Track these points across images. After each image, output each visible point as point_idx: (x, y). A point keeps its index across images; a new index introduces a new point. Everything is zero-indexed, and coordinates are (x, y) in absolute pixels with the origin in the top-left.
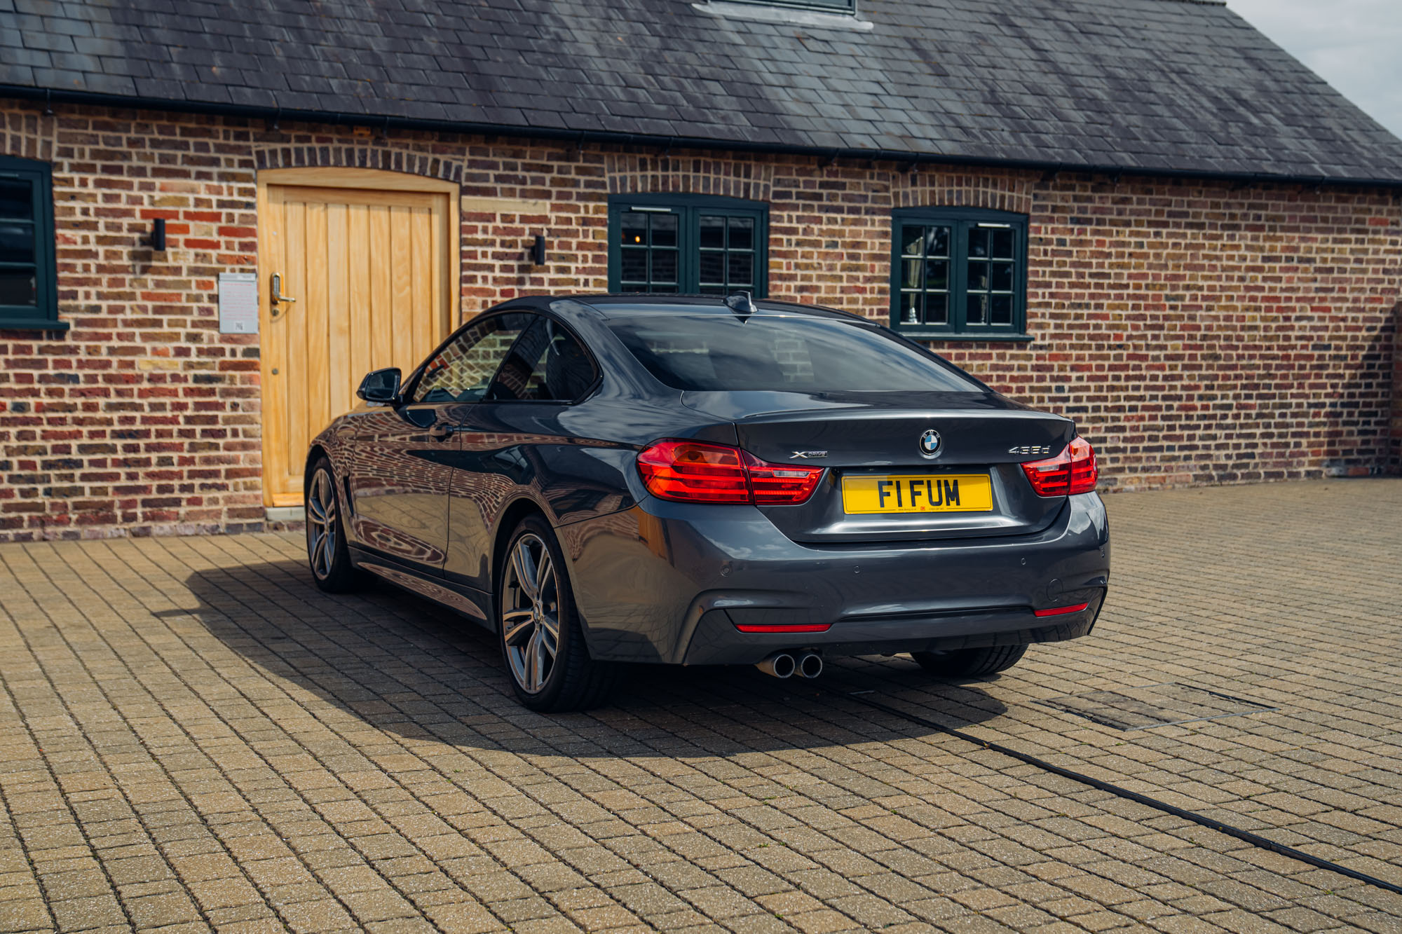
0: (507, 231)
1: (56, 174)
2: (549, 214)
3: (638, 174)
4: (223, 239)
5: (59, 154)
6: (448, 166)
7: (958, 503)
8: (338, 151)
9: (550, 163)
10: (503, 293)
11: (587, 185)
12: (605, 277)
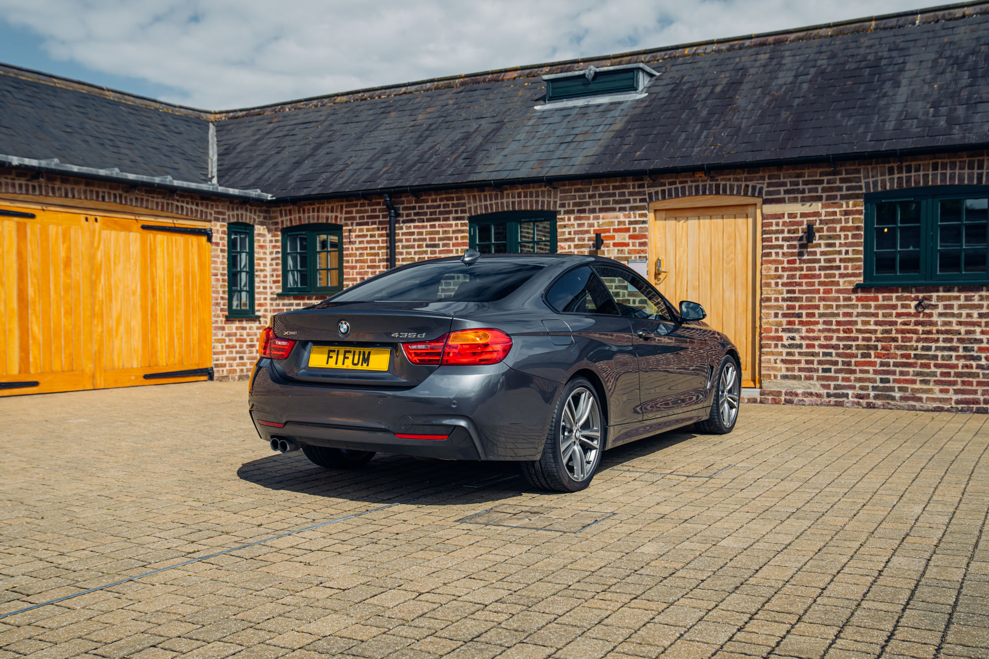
0: (792, 224)
1: (558, 217)
2: (820, 211)
3: (887, 177)
4: (631, 241)
5: (560, 207)
6: (754, 188)
7: (368, 365)
8: (690, 187)
9: (822, 178)
10: (789, 262)
11: (848, 189)
12: (862, 248)
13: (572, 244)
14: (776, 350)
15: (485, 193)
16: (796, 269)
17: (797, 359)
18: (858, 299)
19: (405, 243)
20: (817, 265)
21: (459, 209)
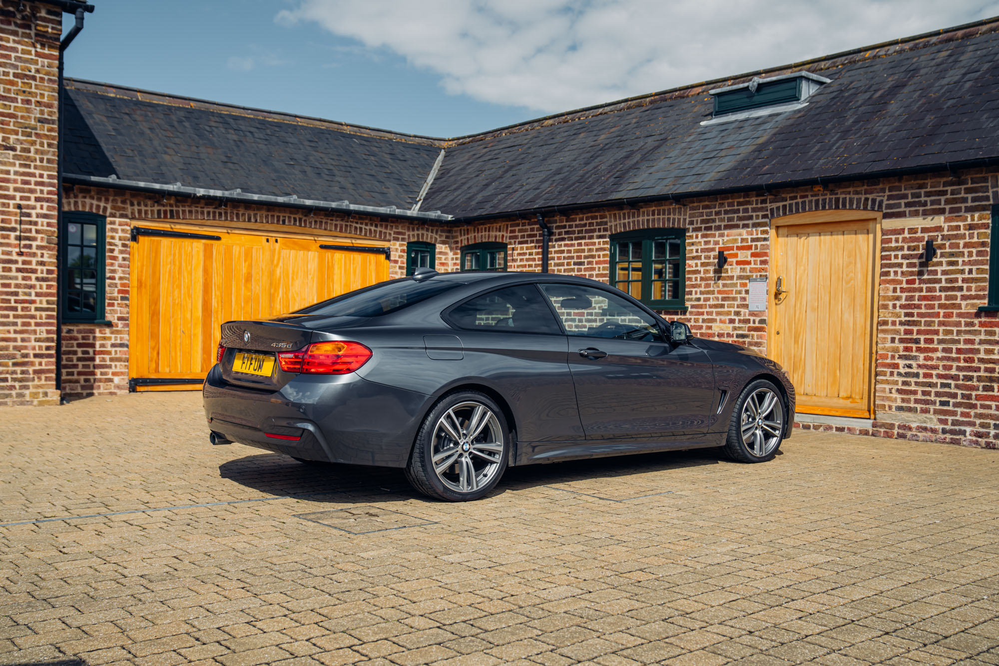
0: (912, 240)
1: (687, 234)
2: (943, 225)
4: (752, 259)
5: (689, 224)
6: (874, 201)
7: (261, 371)
8: (811, 202)
9: (945, 189)
10: (908, 282)
11: (974, 199)
12: (987, 267)
13: (699, 262)
14: (892, 378)
15: (624, 211)
16: (915, 290)
17: (913, 389)
18: (982, 324)
19: (556, 261)
20: (937, 286)
21: (602, 227)
